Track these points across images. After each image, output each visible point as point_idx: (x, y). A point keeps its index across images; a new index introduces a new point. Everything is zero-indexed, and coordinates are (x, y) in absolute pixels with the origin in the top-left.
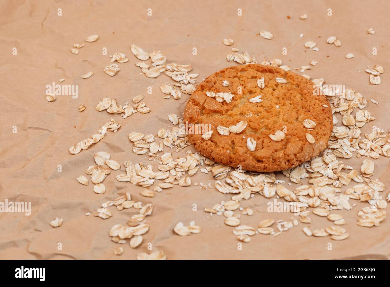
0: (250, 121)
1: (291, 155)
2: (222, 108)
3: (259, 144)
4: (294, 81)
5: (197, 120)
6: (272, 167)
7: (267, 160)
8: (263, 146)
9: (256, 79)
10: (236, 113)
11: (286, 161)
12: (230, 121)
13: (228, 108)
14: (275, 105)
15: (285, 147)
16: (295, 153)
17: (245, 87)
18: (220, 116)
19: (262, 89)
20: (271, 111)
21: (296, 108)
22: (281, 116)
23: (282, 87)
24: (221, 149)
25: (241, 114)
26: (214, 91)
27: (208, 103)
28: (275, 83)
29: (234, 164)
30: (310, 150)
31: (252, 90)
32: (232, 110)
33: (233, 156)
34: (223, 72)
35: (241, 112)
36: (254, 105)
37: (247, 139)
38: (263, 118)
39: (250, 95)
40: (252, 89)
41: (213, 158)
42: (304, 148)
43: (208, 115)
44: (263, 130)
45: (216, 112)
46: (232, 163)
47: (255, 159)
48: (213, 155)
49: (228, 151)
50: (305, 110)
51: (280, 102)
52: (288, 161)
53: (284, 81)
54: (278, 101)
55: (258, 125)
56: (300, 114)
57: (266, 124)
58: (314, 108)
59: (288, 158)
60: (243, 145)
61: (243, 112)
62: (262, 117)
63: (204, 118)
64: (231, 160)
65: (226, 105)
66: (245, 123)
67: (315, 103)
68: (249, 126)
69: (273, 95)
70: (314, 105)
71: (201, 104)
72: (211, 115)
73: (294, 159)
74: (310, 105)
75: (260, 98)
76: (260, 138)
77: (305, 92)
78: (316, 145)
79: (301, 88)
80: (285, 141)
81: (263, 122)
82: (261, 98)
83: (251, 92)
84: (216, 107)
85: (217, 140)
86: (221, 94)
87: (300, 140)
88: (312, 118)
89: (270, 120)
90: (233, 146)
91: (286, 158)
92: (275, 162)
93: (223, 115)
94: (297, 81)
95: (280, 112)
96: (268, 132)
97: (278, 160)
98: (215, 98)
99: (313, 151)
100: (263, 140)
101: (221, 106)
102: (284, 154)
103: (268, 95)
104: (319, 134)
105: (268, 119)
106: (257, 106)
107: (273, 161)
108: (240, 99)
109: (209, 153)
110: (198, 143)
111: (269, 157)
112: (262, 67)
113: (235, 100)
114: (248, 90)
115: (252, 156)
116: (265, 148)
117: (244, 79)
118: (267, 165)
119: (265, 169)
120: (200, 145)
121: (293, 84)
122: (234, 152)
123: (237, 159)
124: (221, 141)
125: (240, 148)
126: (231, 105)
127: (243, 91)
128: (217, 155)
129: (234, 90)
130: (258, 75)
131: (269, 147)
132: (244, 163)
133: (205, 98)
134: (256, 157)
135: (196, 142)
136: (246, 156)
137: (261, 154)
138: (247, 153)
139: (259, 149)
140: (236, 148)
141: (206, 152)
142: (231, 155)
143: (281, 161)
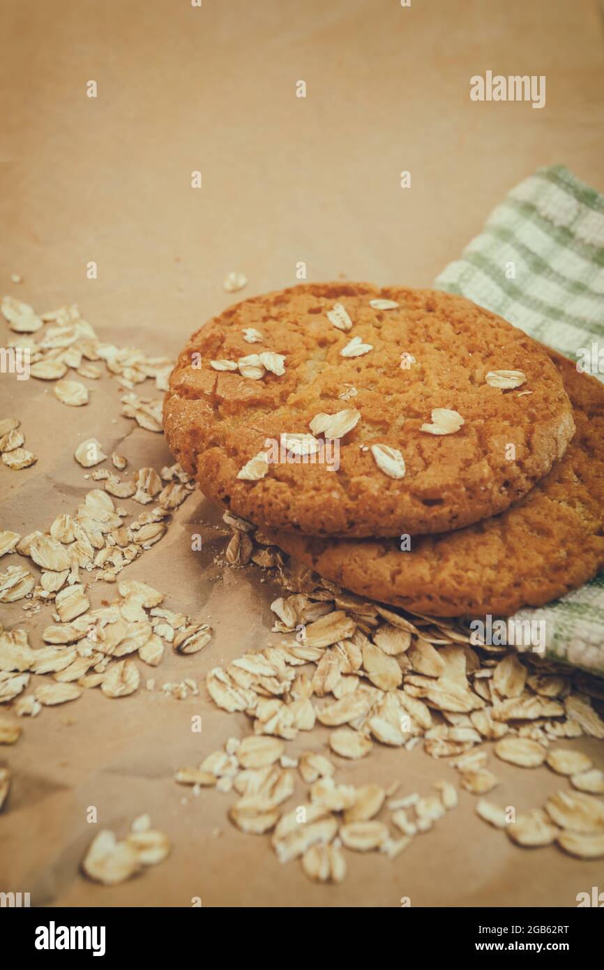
0: (359, 407)
1: (511, 465)
2: (267, 390)
3: (412, 456)
4: (415, 299)
5: (211, 433)
6: (473, 510)
7: (454, 493)
8: (424, 459)
9: (323, 314)
10: (311, 394)
11: (501, 487)
13: (282, 389)
16: (517, 460)
17: (304, 334)
19: (348, 331)
20: (399, 373)
21: (456, 355)
22: (431, 377)
23: (392, 318)
24: (313, 493)
25: (326, 396)
26: (227, 357)
27: (224, 386)
28: (372, 313)
29: (362, 526)
31: (325, 339)
32: (294, 391)
33: (351, 505)
34: (231, 313)
35: (322, 391)
37: (371, 449)
38: (388, 393)
40: (323, 334)
42: (533, 441)
43: (236, 417)
44: (402, 421)
45: (255, 404)
46: (357, 526)
47: (420, 500)
48: (293, 518)
49: (335, 495)
50: (478, 354)
51: (409, 349)
53: (392, 304)
54: (402, 349)
55: (385, 410)
56: (475, 367)
57: (404, 404)
58: (500, 346)
59: (505, 476)
60: (370, 469)
61: (330, 389)
62: (383, 391)
63: (228, 426)
64: (352, 517)
65: (274, 383)
66: (354, 413)
67: (496, 334)
68: (362, 419)
69: (382, 340)
70: (497, 339)
71: (207, 392)
72: (244, 415)
73: (519, 478)
74: (486, 342)
76: (407, 442)
77: (456, 316)
79: (443, 311)
80: (474, 433)
81: (392, 402)
83: (324, 343)
84: (250, 391)
85: (293, 472)
86: (252, 359)
87: (512, 426)
88: (509, 366)
89: (411, 392)
90: (344, 479)
91: (498, 476)
92: (473, 496)
93: (275, 408)
94: (422, 298)
95: (424, 371)
96: (419, 424)
97: (483, 488)
98: (237, 371)
100: (418, 445)
101: (264, 388)
102: (490, 468)
104: (548, 401)
105: (401, 393)
107: (469, 493)
108: (306, 363)
109: (282, 514)
110: (237, 492)
111: (458, 483)
112: (325, 287)
113: (294, 367)
114: (316, 339)
115: (408, 493)
116: (434, 462)
117: (291, 318)
118: (456, 506)
119: (454, 520)
120: (244, 497)
121: (417, 308)
122: (353, 494)
123: (370, 510)
124: (304, 471)
125: (364, 478)
126: (287, 380)
127: (303, 343)
128: (308, 513)
129: (282, 346)
130: (323, 305)
131: (444, 457)
132: (392, 516)
133: (215, 377)
134: (418, 494)
135: (232, 491)
136: (391, 496)
137: (430, 479)
138: (391, 488)
139: (419, 470)
140: (354, 480)
141: (270, 512)
142: (346, 504)
143: (489, 488)
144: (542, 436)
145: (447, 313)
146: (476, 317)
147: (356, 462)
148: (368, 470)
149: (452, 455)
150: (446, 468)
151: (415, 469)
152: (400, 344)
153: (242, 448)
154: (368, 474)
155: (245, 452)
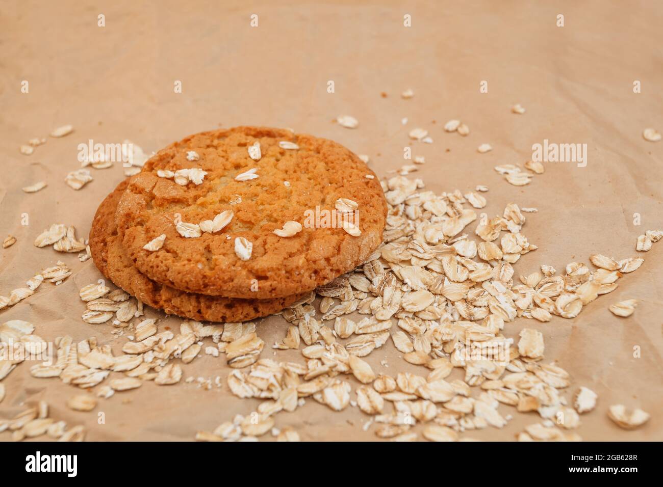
0: (239, 211)
1: (321, 260)
2: (187, 193)
3: (258, 246)
4: (311, 144)
5: (139, 217)
6: (286, 287)
7: (276, 274)
8: (265, 249)
9: (246, 147)
10: (212, 199)
11: (312, 273)
12: (202, 214)
13: (196, 194)
14: (281, 182)
15: (308, 247)
16: (326, 257)
17: (227, 160)
18: (184, 208)
19: (256, 161)
20: (275, 192)
21: (320, 184)
22: (294, 198)
23: (291, 155)
24: (186, 262)
25: (222, 201)
26: (171, 169)
27: (159, 187)
28: (278, 150)
29: (212, 287)
30: (353, 249)
31: (239, 164)
32: (205, 196)
33: (208, 273)
34: (187, 141)
35: (221, 197)
36: (245, 184)
37: (234, 239)
38: (262, 204)
39: (236, 172)
40: (239, 161)
41: (170, 281)
42: (341, 246)
43: (161, 208)
44: (264, 223)
45: (176, 201)
46: (208, 287)
47: (253, 275)
48: (170, 276)
49: (200, 266)
50: (334, 185)
51: (291, 177)
52: (316, 272)
53: (295, 146)
54: (286, 176)
55: (254, 215)
56: (328, 193)
57: (269, 212)
58: (350, 181)
59: (315, 267)
60: (227, 251)
61: (226, 197)
62: (259, 202)
63: (153, 214)
64: (207, 281)
65: (194, 189)
66: (230, 214)
67: (352, 173)
68: (237, 219)
69: (276, 168)
70: (350, 177)
71: (147, 190)
72: (166, 207)
73: (325, 269)
74: (342, 178)
75: (254, 173)
76: (259, 237)
77: (331, 158)
78: (363, 239)
79: (324, 154)
80: (306, 237)
81: (262, 210)
82: (256, 173)
83: (238, 167)
84: (175, 192)
85: (178, 247)
86: (184, 172)
87: (333, 234)
88: (350, 196)
89: (276, 206)
90: (209, 255)
91: (310, 266)
92: (290, 277)
93: (189, 205)
94: (315, 144)
95: (291, 192)
96: (273, 226)
97: (297, 273)
98: (172, 179)
99: (360, 250)
100: (265, 240)
101: (185, 191)
102: (305, 260)
103: (268, 168)
104: (365, 221)
105: (270, 205)
106: (250, 185)
107: (287, 275)
108: (220, 178)
109: (163, 274)
110: (141, 256)
111: (280, 267)
112: (255, 130)
113: (211, 180)
114: (233, 163)
115: (246, 269)
116: (269, 252)
117: (224, 148)
118: (276, 282)
119: (273, 291)
120: (144, 260)
121: (310, 150)
122: (212, 266)
123: (218, 278)
124: (184, 248)
125: (222, 257)
126: (202, 188)
127: (223, 165)
128: (179, 275)
129: (209, 166)
130: (248, 141)
131: (277, 249)
132: (231, 284)
133: (155, 181)
134: (253, 271)
135: (138, 255)
136: (235, 270)
137: (263, 263)
138: (236, 266)
139: (259, 256)
140: (214, 257)
141: (156, 271)
142: (205, 272)
143: (302, 273)
144: (349, 244)
145: (326, 155)
146: (344, 160)
147: (219, 246)
148: (225, 252)
149: (283, 249)
150: (276, 256)
151: (256, 255)
152: (288, 173)
153: (153, 228)
154: (224, 255)
155: (154, 232)
